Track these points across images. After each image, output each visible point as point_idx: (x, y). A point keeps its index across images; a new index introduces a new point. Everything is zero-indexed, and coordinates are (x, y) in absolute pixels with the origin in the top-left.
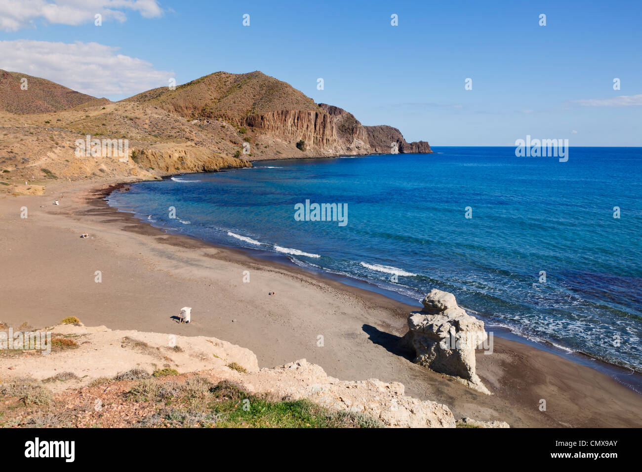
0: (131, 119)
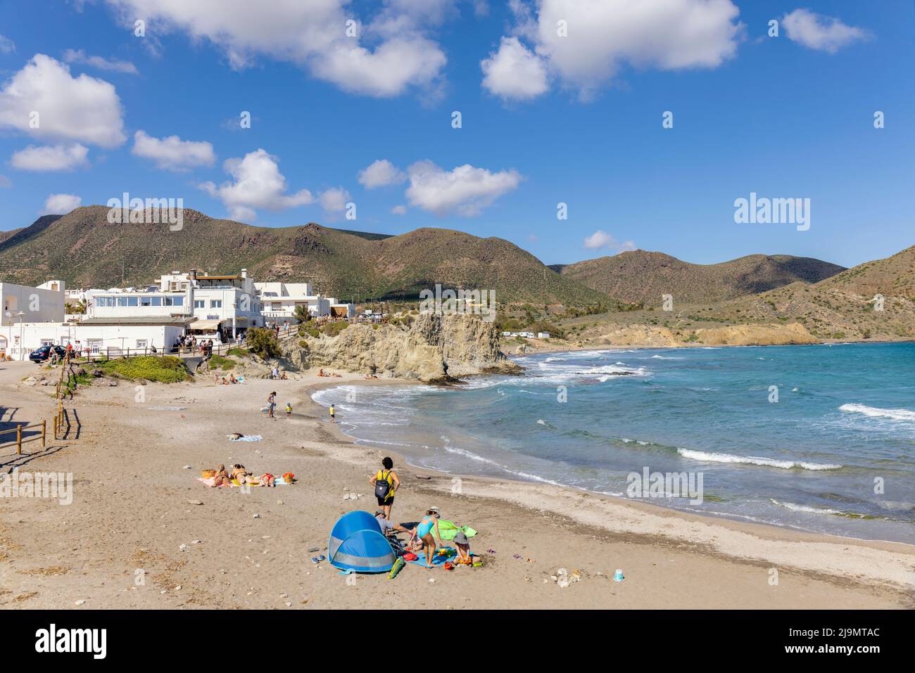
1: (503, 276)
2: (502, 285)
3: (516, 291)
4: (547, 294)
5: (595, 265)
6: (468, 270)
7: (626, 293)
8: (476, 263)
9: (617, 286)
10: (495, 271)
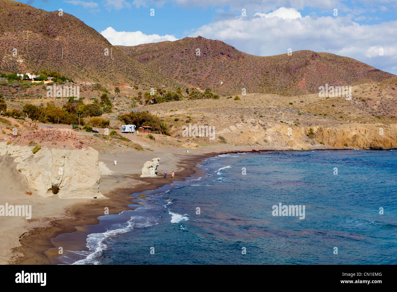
0: (363, 101)
1: (68, 52)
2: (66, 61)
3: (82, 68)
4: (114, 74)
5: (157, 49)
6: (30, 44)
7: (186, 78)
8: (39, 36)
9: (178, 70)
10: (59, 46)
